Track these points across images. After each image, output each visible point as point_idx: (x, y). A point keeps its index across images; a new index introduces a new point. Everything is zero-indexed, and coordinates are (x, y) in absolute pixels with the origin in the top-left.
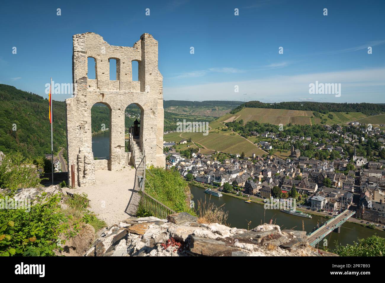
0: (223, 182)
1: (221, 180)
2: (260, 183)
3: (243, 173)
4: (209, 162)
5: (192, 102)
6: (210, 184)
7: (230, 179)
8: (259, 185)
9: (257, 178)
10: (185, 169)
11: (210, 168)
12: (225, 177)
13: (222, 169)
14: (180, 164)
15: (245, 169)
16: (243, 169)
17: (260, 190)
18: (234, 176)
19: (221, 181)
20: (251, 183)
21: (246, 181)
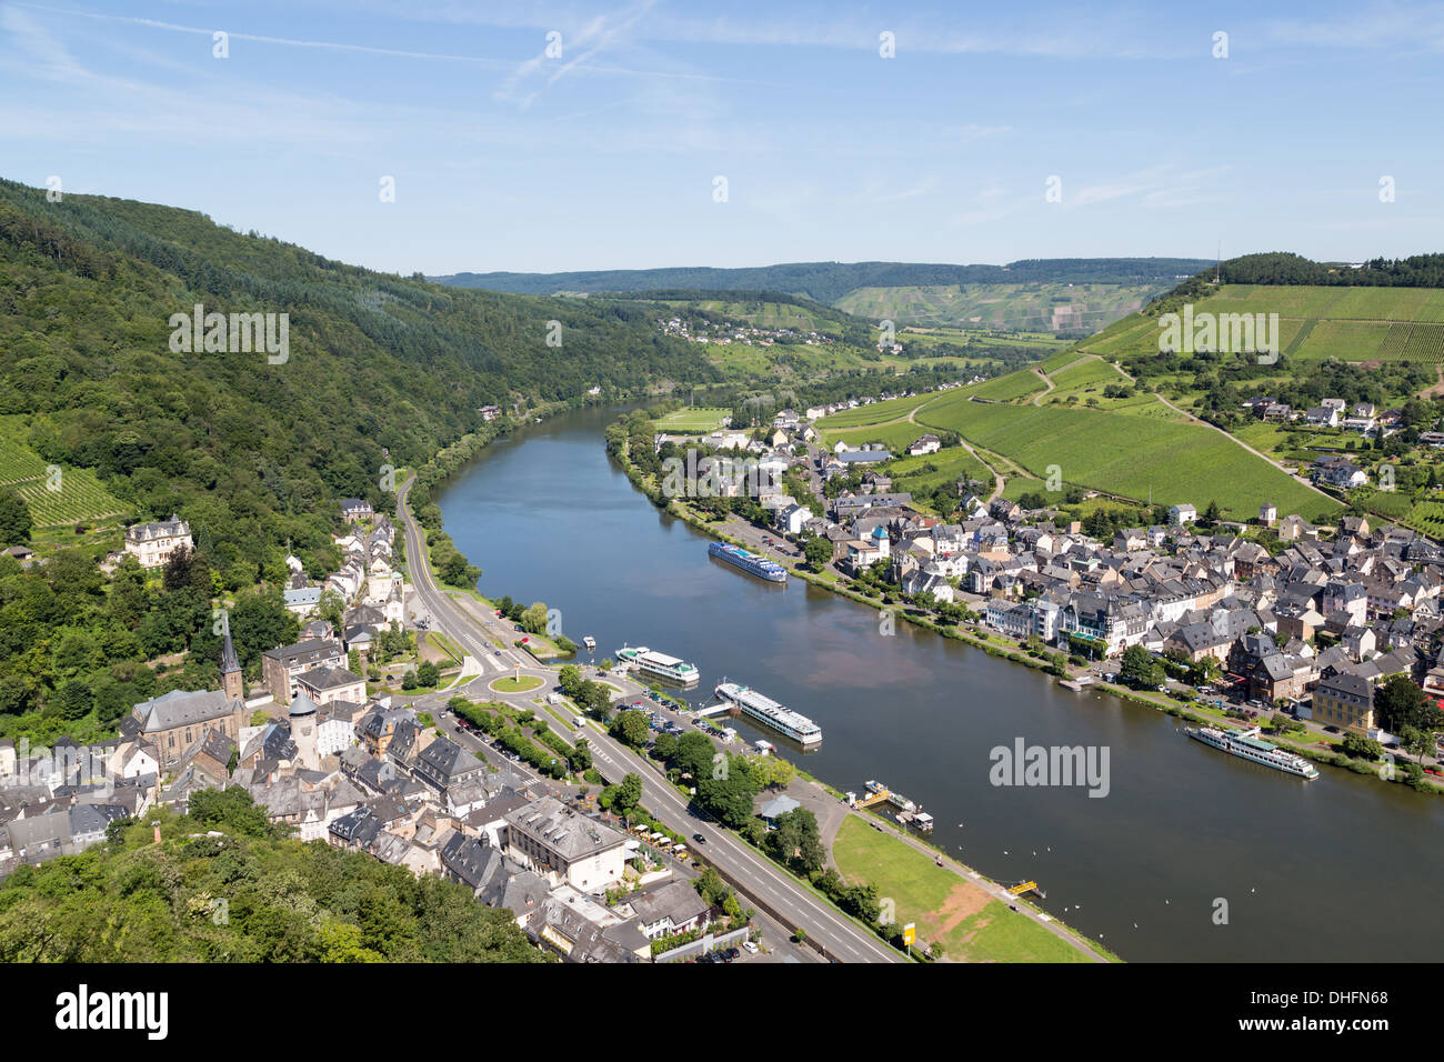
0: (1119, 638)
1: (1106, 626)
2: (1308, 652)
3: (1213, 598)
4: (1045, 543)
5: (959, 268)
6: (1053, 643)
7: (1150, 624)
8: (1303, 664)
9: (1291, 627)
10: (937, 568)
11: (1051, 569)
12: (1129, 614)
13: (1110, 575)
14: (911, 549)
15: (1224, 578)
16: (1216, 581)
17: (1309, 687)
18: (1172, 611)
19: (1106, 630)
20: (1262, 649)
21: (1238, 642)
